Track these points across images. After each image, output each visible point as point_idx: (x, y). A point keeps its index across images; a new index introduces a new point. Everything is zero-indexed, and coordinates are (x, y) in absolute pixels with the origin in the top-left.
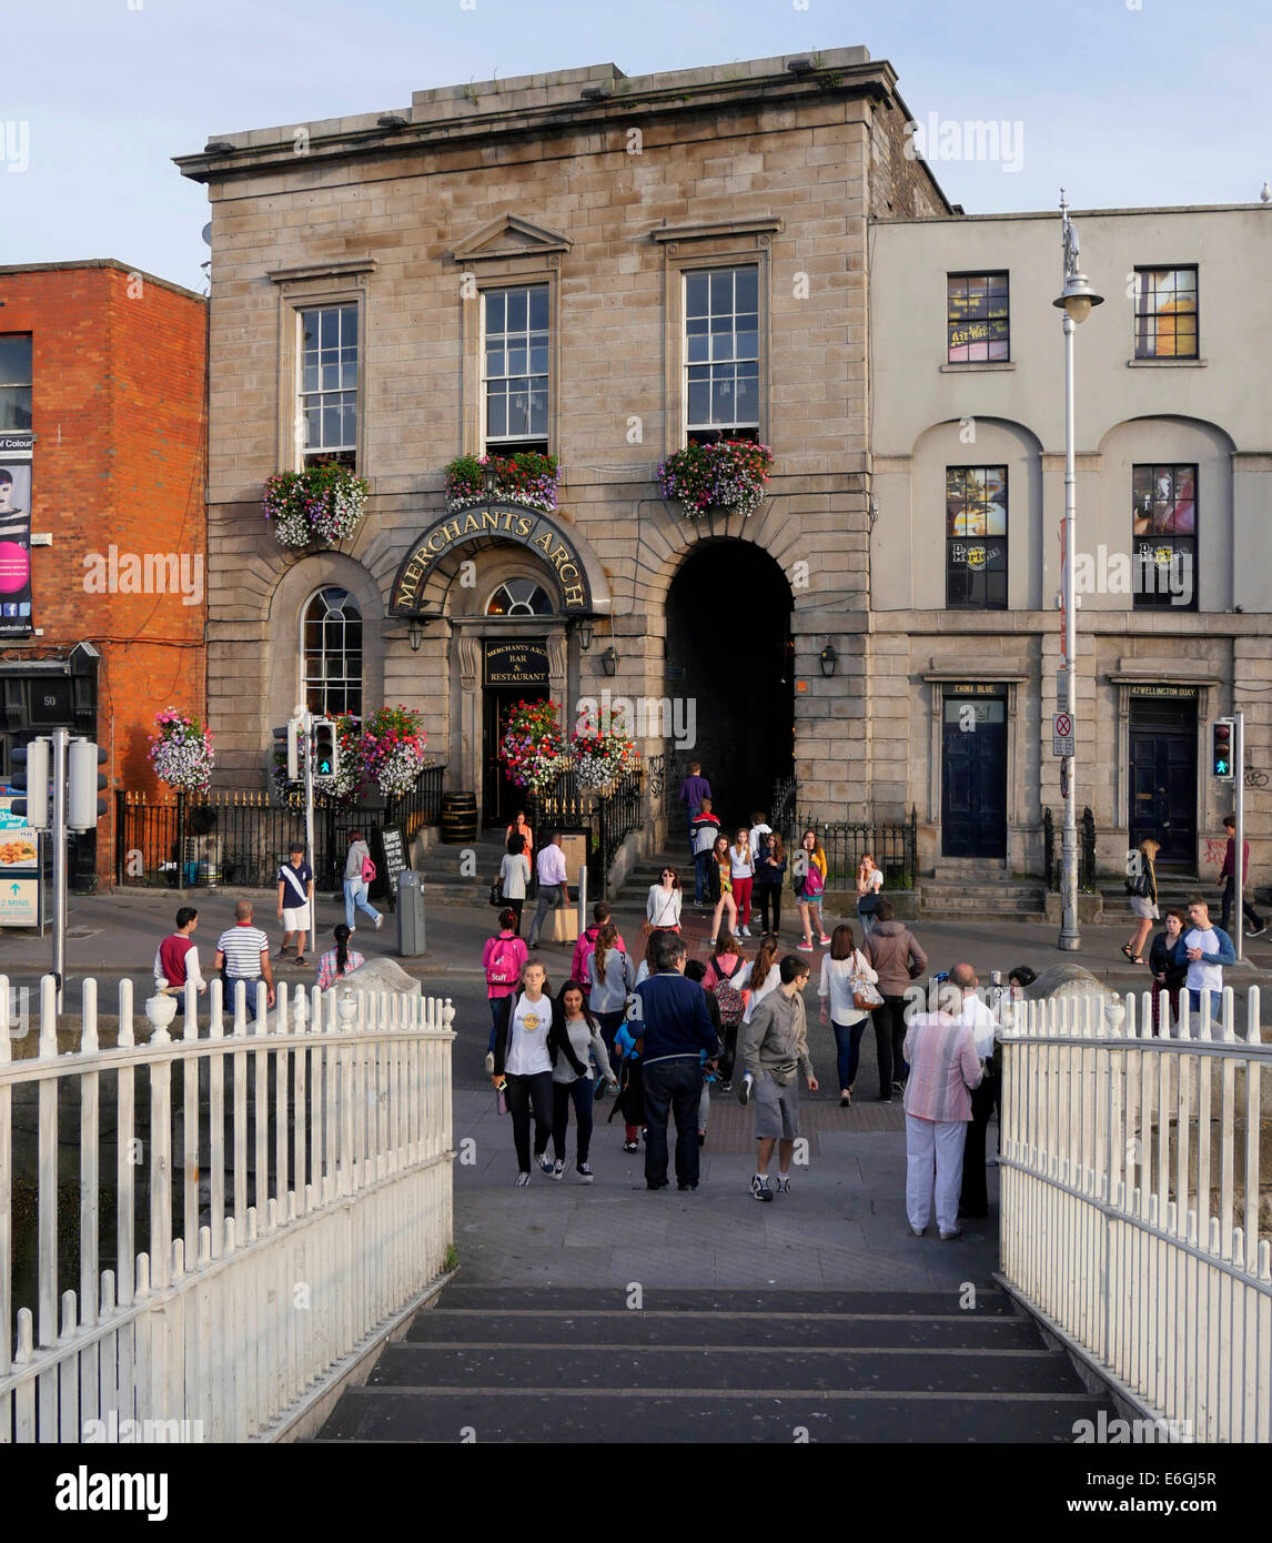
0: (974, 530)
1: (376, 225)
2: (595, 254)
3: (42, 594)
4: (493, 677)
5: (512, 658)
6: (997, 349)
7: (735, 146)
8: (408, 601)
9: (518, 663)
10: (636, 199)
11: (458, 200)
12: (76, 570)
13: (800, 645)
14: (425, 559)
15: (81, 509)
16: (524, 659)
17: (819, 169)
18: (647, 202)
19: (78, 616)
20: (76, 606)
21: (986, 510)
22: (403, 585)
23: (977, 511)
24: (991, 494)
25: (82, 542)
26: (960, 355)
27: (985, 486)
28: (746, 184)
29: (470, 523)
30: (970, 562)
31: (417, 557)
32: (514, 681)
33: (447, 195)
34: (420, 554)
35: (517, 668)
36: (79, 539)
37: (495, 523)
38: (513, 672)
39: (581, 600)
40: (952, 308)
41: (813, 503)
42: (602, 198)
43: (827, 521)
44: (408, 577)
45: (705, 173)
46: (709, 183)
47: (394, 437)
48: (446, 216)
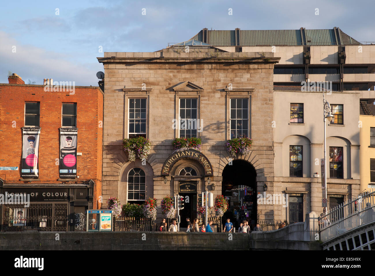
0: (295, 159)
1: (152, 80)
2: (209, 92)
3: (79, 168)
4: (181, 190)
5: (186, 186)
6: (300, 120)
7: (244, 71)
8: (166, 171)
9: (188, 187)
10: (219, 81)
11: (174, 76)
12: (88, 162)
13: (259, 184)
14: (171, 162)
15: (90, 147)
16: (189, 186)
17: (263, 78)
18: (222, 81)
19: (88, 173)
20: (88, 171)
21: (297, 155)
22: (165, 168)
23: (296, 155)
24: (299, 152)
25: (90, 155)
26: (292, 121)
27: (297, 150)
28: (246, 80)
29: (183, 154)
30: (294, 166)
31: (169, 161)
32: (187, 191)
33: (171, 75)
34: (170, 161)
35: (188, 188)
36: (89, 154)
37: (189, 154)
38: (186, 189)
39: (211, 172)
40: (291, 111)
41: (262, 152)
42: (211, 80)
43: (265, 156)
44: (166, 166)
45: (236, 76)
46: (237, 79)
47: (157, 132)
48: (171, 79)
